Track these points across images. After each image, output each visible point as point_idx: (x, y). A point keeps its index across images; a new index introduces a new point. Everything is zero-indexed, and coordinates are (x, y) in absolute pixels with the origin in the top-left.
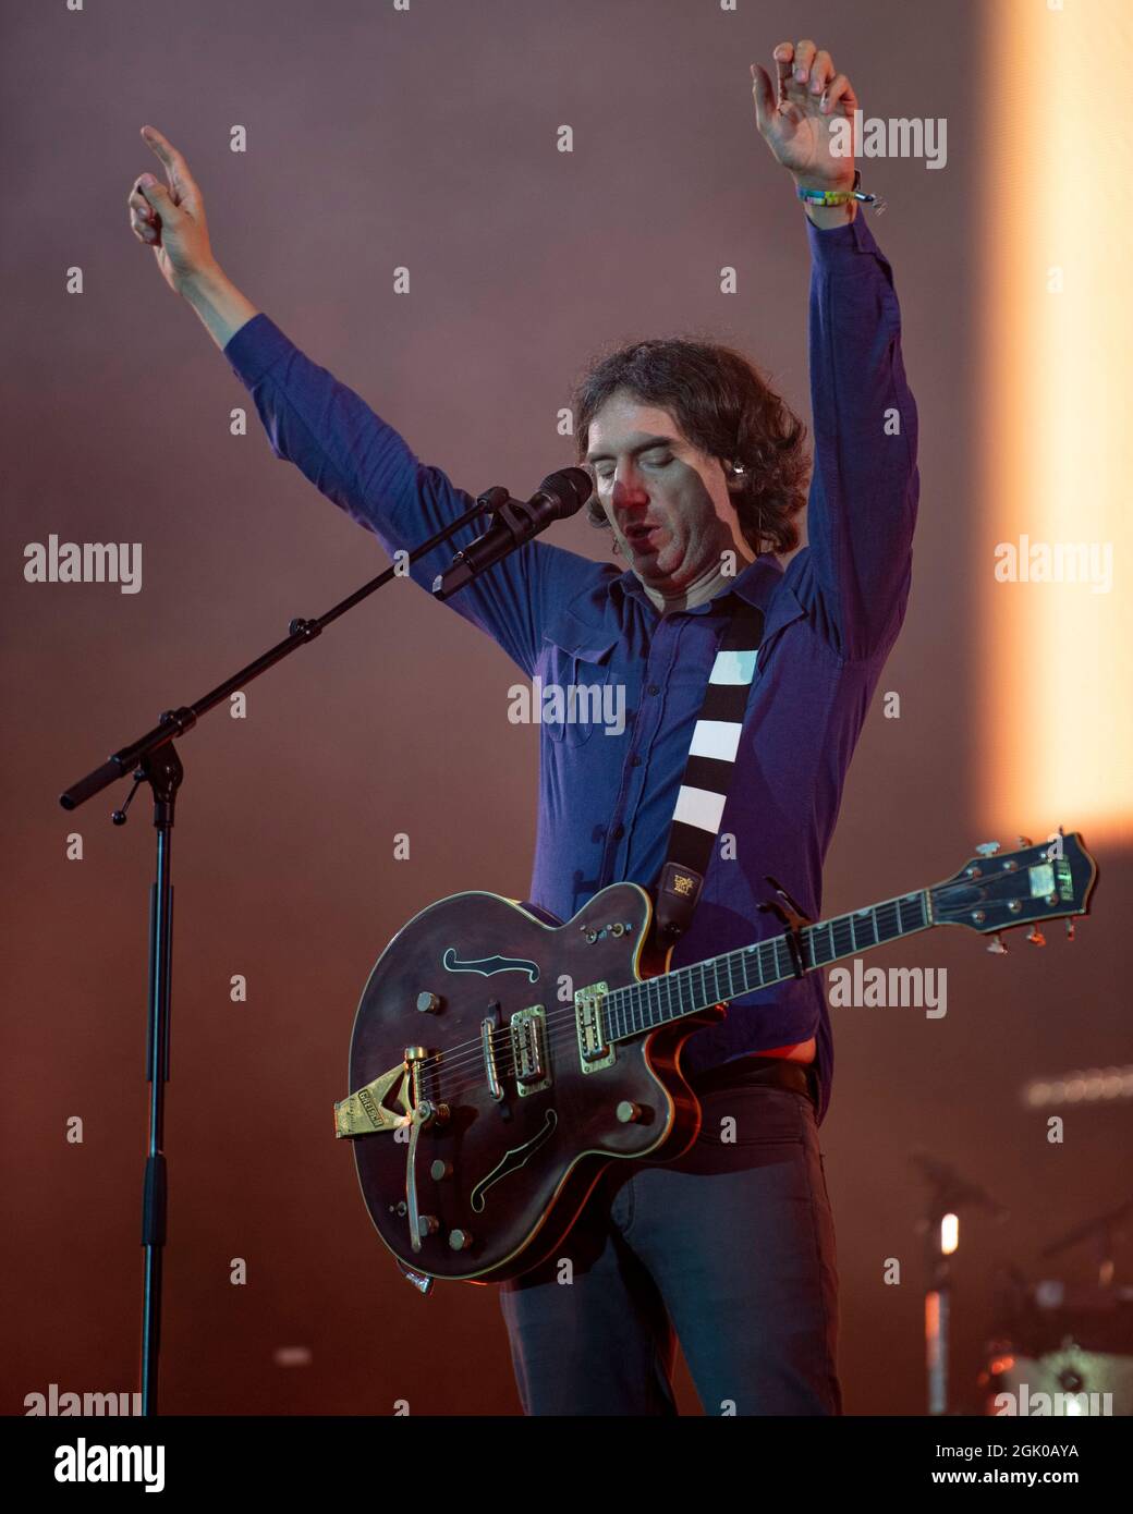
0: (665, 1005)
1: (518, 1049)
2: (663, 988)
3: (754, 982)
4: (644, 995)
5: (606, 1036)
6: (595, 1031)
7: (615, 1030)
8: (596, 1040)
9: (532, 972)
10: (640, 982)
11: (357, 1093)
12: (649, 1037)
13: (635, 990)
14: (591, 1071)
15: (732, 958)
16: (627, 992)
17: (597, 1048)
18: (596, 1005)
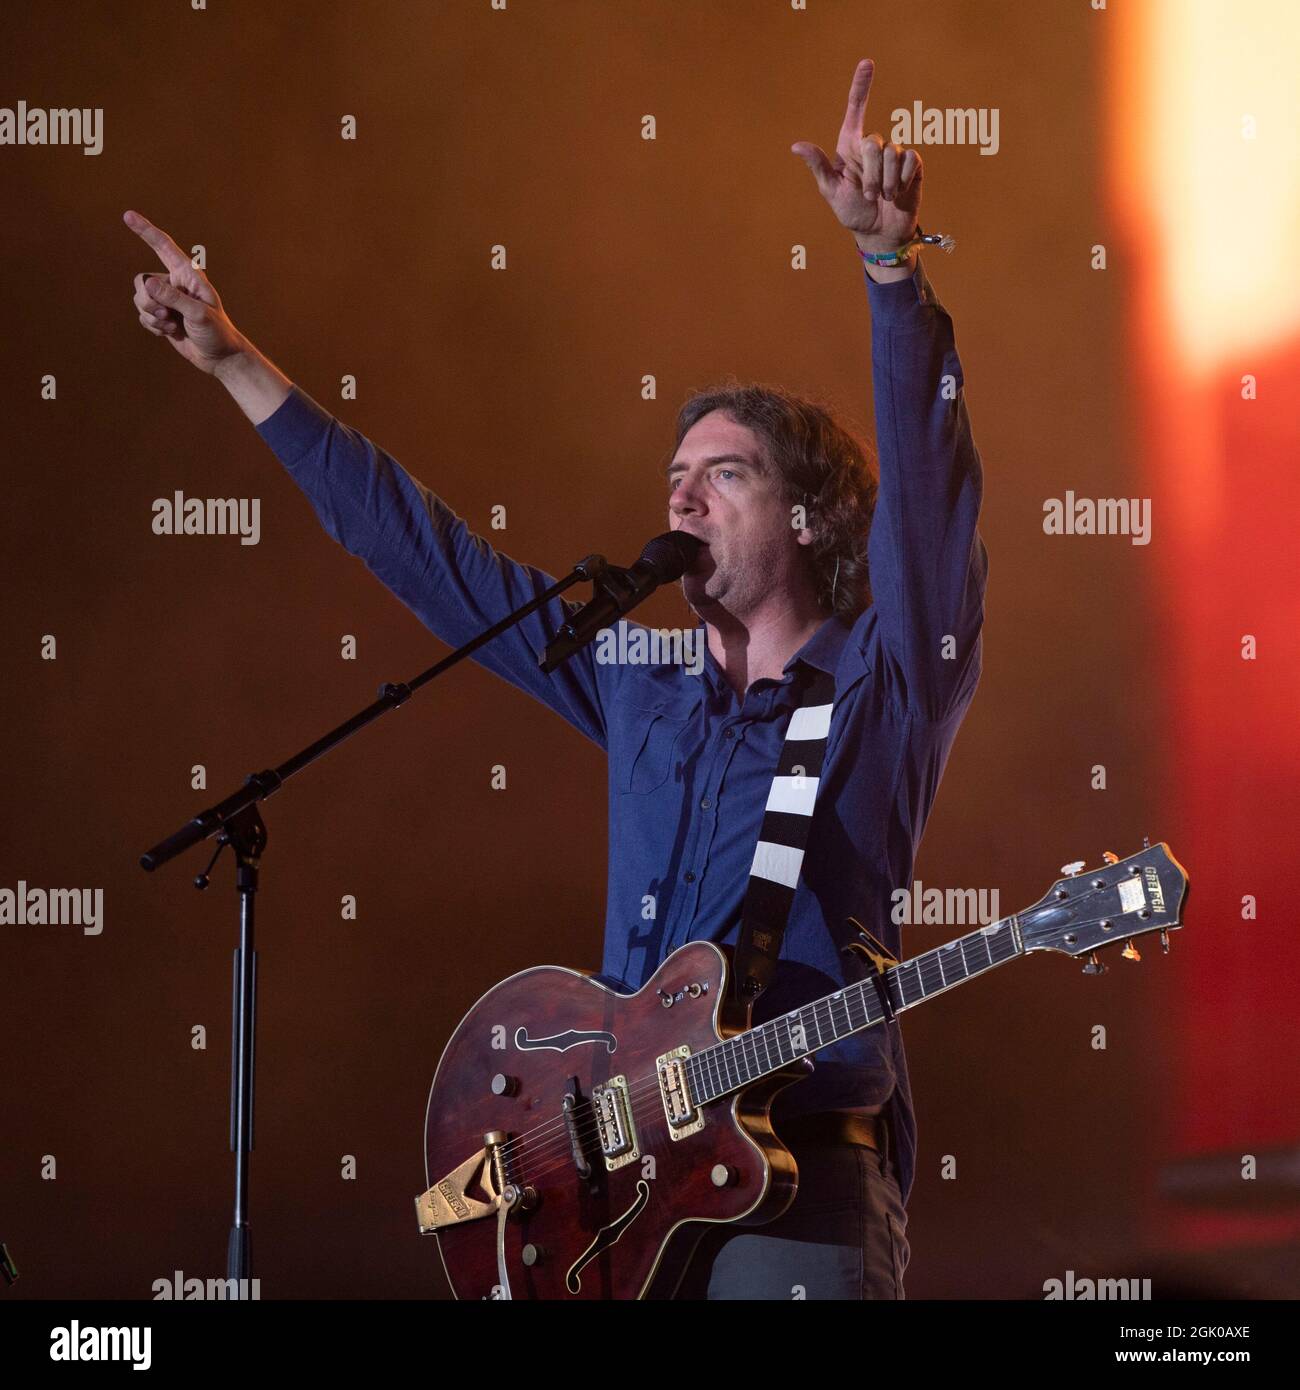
0: (752, 1061)
1: (602, 1122)
2: (748, 1045)
3: (843, 1029)
4: (729, 1053)
5: (693, 1100)
6: (681, 1096)
7: (702, 1093)
8: (683, 1105)
9: (609, 1043)
10: (723, 1042)
11: (437, 1185)
12: (737, 1097)
13: (719, 1049)
14: (680, 1137)
15: (817, 1006)
16: (710, 1053)
17: (684, 1112)
18: (680, 1069)
